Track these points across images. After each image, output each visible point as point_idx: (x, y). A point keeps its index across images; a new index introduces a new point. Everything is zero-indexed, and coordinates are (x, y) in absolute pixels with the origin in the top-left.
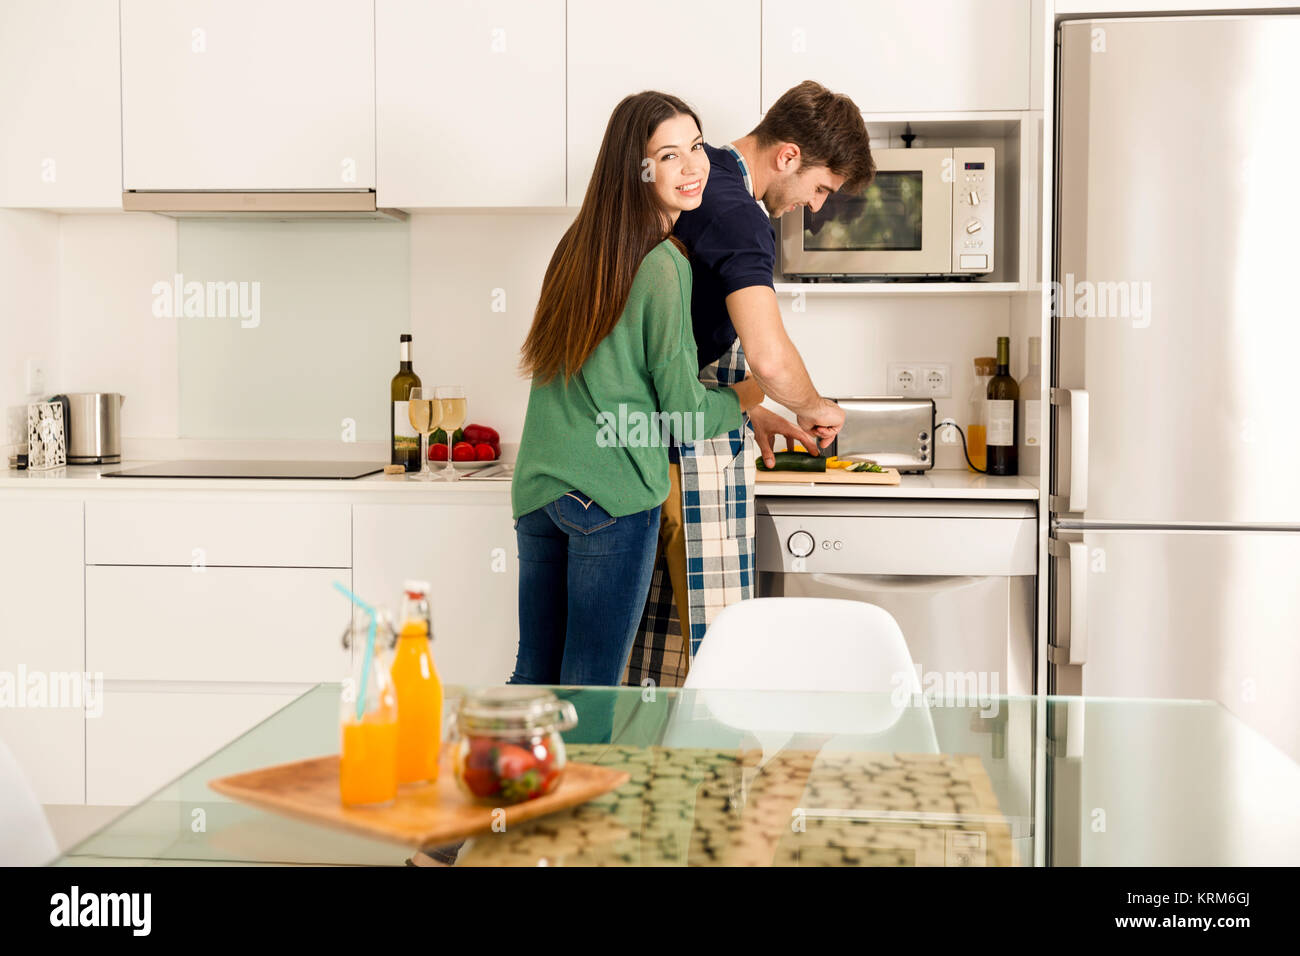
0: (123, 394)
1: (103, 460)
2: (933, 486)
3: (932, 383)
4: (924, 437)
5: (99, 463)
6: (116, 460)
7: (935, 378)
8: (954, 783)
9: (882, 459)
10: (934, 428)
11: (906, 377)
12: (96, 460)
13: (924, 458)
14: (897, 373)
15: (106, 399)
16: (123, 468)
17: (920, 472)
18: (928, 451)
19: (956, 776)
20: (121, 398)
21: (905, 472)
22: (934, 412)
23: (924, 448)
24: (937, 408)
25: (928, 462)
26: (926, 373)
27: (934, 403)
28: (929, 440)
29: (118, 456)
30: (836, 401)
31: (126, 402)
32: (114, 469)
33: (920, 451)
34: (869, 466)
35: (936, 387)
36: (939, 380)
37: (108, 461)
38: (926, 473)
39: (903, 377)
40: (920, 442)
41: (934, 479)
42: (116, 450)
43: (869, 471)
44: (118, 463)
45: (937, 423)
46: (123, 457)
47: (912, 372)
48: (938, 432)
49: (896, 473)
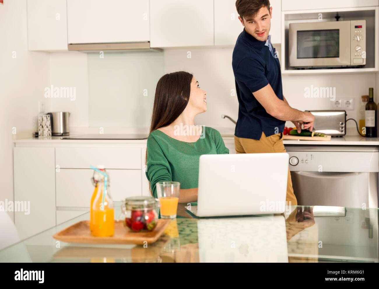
0: (70, 112)
1: (64, 134)
2: (345, 141)
3: (347, 105)
4: (342, 124)
5: (62, 135)
6: (68, 134)
7: (348, 103)
10: (346, 121)
11: (338, 103)
12: (61, 134)
13: (342, 131)
15: (64, 114)
16: (71, 137)
17: (341, 136)
18: (344, 129)
20: (69, 114)
21: (333, 136)
22: (346, 115)
23: (342, 128)
25: (343, 133)
26: (345, 101)
27: (346, 112)
28: (344, 125)
29: (69, 133)
30: (309, 111)
32: (67, 137)
33: (341, 129)
34: (320, 134)
35: (348, 106)
36: (350, 104)
37: (65, 135)
38: (343, 136)
39: (336, 103)
40: (341, 125)
41: (346, 139)
42: (68, 131)
43: (320, 136)
44: (69, 135)
45: (347, 119)
46: (70, 134)
47: (340, 101)
48: (347, 122)
49: (330, 137)
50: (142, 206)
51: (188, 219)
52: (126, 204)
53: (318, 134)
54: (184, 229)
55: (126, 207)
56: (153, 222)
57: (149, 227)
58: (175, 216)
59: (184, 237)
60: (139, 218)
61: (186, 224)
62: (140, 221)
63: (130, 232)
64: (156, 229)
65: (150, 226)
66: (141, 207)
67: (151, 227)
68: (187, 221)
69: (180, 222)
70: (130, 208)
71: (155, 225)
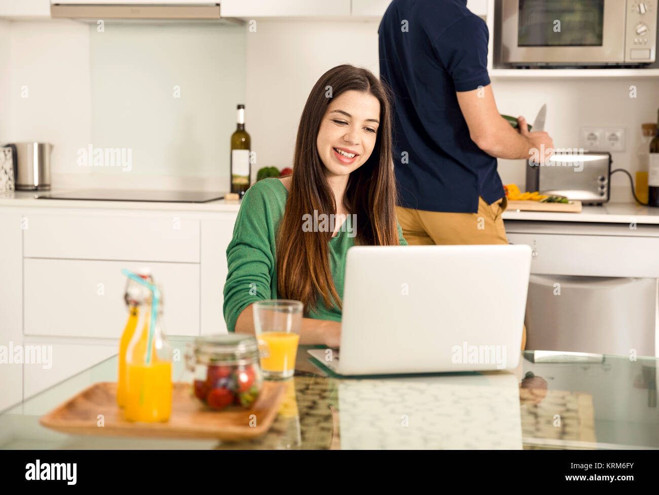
0: (52, 144)
1: (39, 188)
2: (608, 213)
3: (611, 142)
4: (603, 179)
5: (36, 190)
6: (47, 188)
7: (613, 137)
8: (568, 410)
9: (571, 195)
10: (610, 174)
11: (592, 137)
12: (35, 188)
13: (602, 194)
14: (586, 134)
15: (41, 147)
16: (53, 193)
17: (599, 204)
18: (605, 190)
19: (570, 406)
20: (51, 147)
21: (587, 204)
22: (610, 161)
23: (602, 187)
24: (613, 158)
25: (604, 197)
26: (608, 134)
27: (610, 155)
28: (606, 182)
29: (49, 185)
31: (55, 150)
32: (46, 194)
33: (600, 189)
34: (560, 199)
35: (613, 144)
36: (616, 139)
37: (42, 189)
38: (604, 205)
39: (591, 137)
40: (599, 182)
41: (609, 209)
42: (47, 182)
43: (560, 202)
44: (49, 190)
45: (613, 169)
46: (53, 186)
47: (597, 134)
48: (613, 176)
49: (580, 204)
50: (233, 356)
51: (319, 380)
52: (197, 351)
53: (557, 198)
54: (314, 403)
55: (197, 357)
56: (253, 390)
57: (243, 401)
58: (292, 372)
59: (318, 422)
60: (223, 381)
61: (318, 392)
62: (224, 386)
63: (203, 411)
64: (259, 404)
65: (246, 397)
66: (229, 358)
67: (248, 401)
68: (317, 383)
69: (303, 387)
70: (206, 359)
71: (256, 396)
